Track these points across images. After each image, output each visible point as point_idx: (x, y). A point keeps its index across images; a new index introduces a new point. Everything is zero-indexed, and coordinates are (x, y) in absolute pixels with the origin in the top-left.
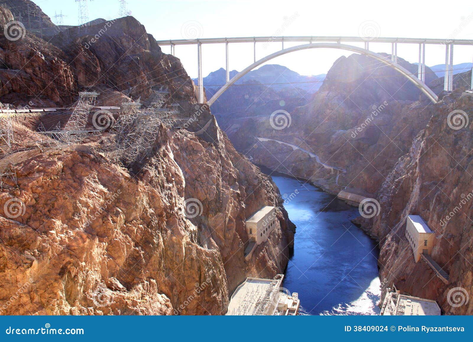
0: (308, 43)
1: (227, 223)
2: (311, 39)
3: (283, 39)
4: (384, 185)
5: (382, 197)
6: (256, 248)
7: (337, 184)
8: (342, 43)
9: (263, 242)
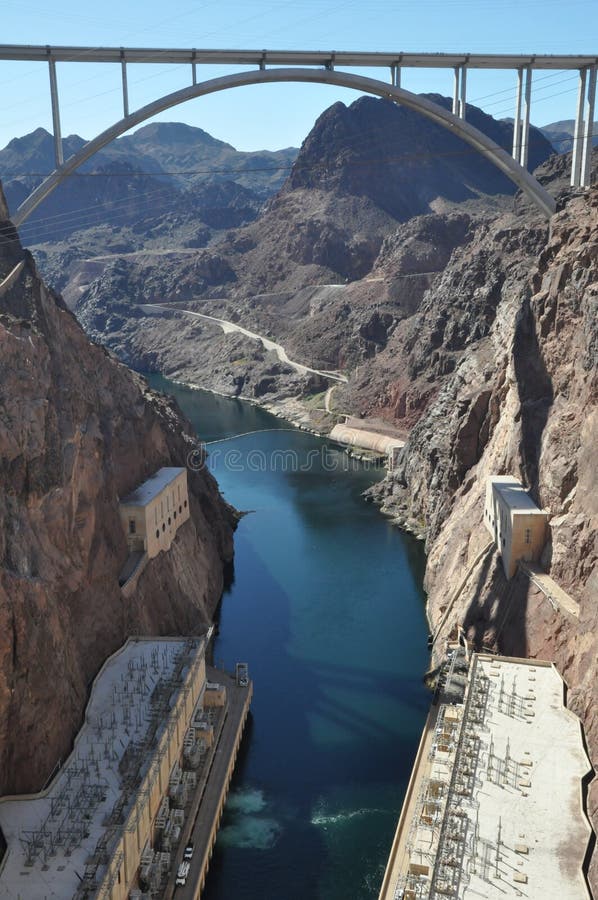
0: (256, 67)
1: (74, 510)
2: (262, 57)
3: (193, 57)
4: (435, 410)
5: (432, 436)
6: (147, 566)
7: (328, 410)
8: (337, 68)
9: (162, 551)
